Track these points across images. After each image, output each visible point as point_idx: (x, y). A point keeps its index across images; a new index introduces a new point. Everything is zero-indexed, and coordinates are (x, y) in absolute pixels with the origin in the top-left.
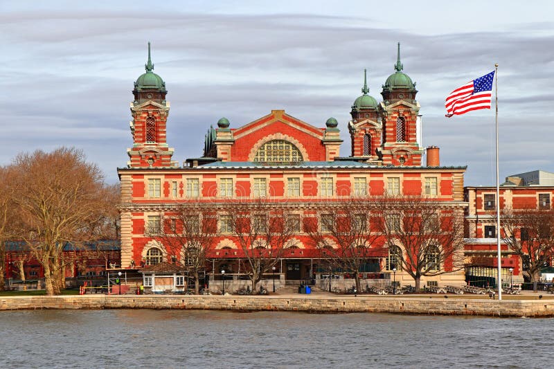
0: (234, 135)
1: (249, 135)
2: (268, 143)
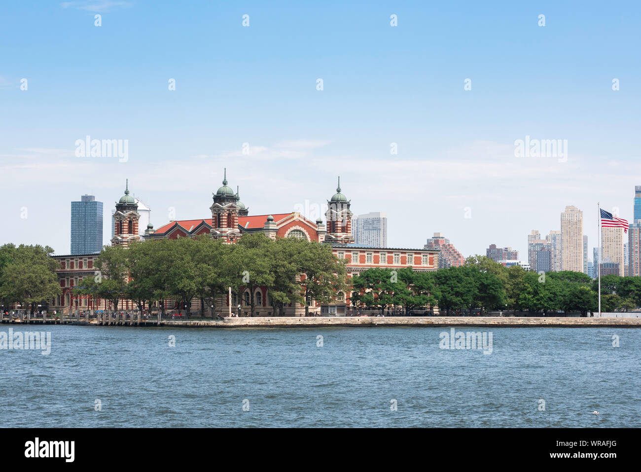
0: (277, 225)
1: (284, 226)
2: (292, 231)
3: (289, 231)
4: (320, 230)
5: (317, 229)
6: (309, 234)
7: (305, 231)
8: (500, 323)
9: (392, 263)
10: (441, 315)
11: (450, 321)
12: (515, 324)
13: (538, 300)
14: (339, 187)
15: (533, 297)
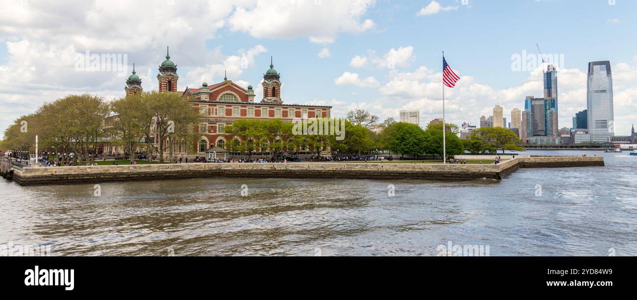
0: (211, 90)
1: (217, 91)
2: (225, 95)
3: (221, 94)
4: (249, 94)
5: (247, 94)
6: (240, 97)
7: (236, 94)
8: (339, 169)
9: (287, 117)
10: (335, 159)
11: (291, 167)
12: (353, 170)
13: (405, 145)
14: (272, 64)
15: (401, 142)
